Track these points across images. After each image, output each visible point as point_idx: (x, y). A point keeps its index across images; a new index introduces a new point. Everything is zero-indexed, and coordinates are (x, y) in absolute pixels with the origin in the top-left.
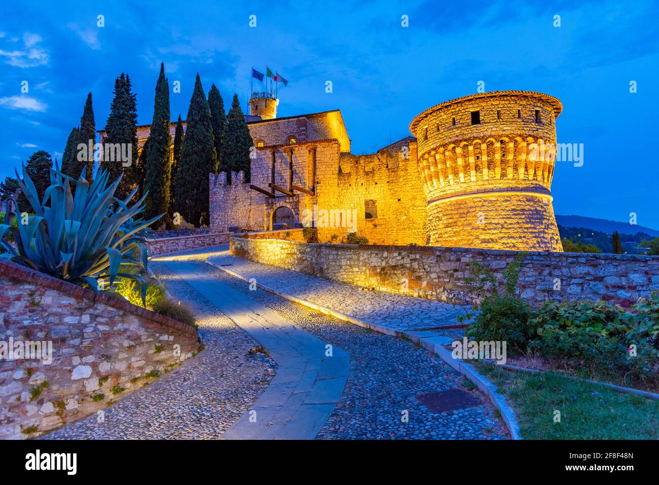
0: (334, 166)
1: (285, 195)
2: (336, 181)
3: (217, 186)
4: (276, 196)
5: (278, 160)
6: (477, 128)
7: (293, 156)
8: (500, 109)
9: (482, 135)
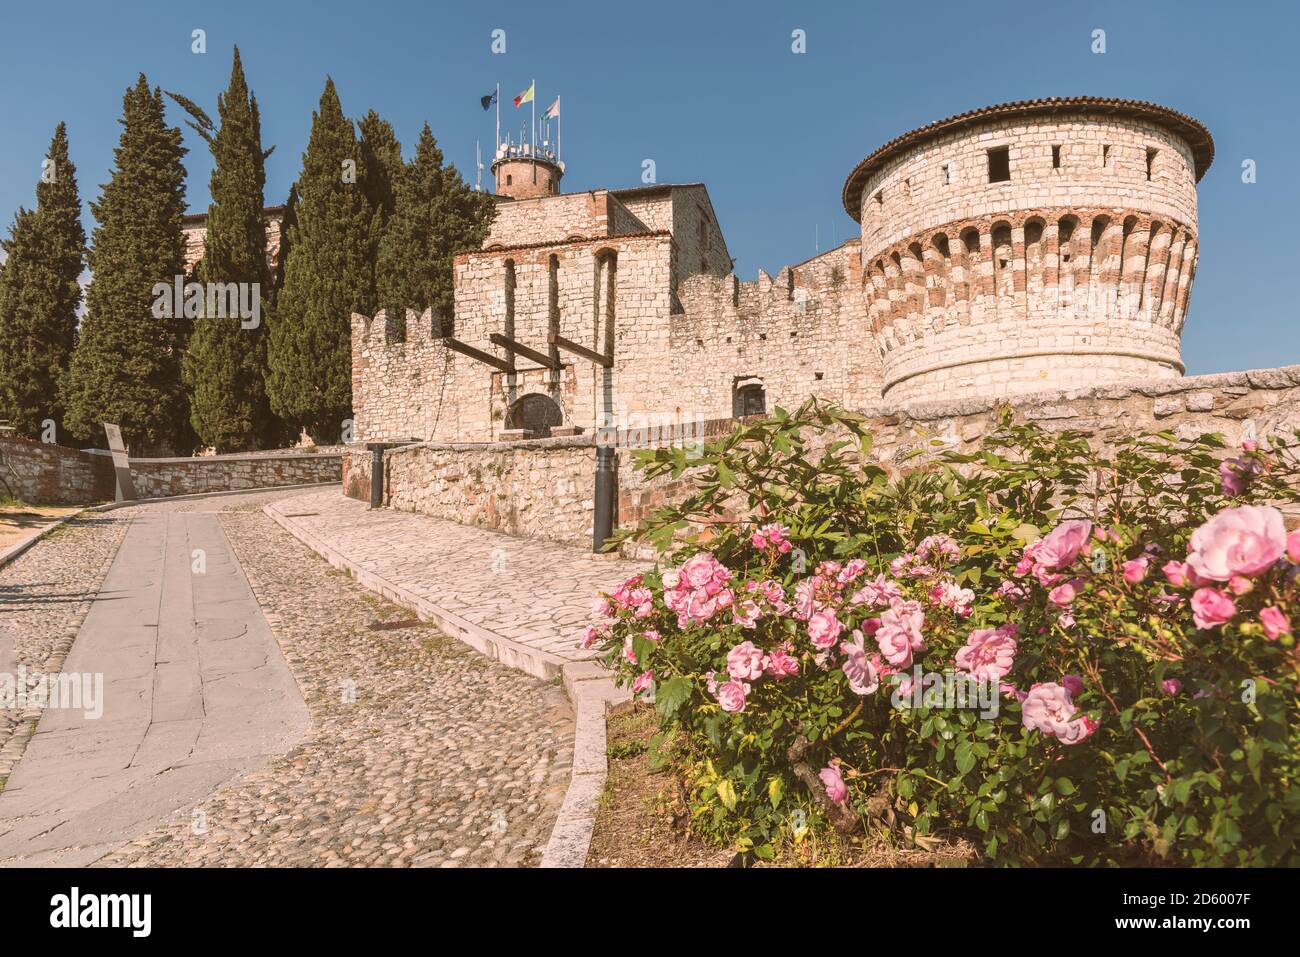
0: (660, 297)
1: (539, 366)
2: (666, 333)
3: (371, 345)
4: (517, 368)
5: (521, 283)
6: (1003, 190)
7: (560, 272)
8: (1060, 143)
9: (1013, 207)
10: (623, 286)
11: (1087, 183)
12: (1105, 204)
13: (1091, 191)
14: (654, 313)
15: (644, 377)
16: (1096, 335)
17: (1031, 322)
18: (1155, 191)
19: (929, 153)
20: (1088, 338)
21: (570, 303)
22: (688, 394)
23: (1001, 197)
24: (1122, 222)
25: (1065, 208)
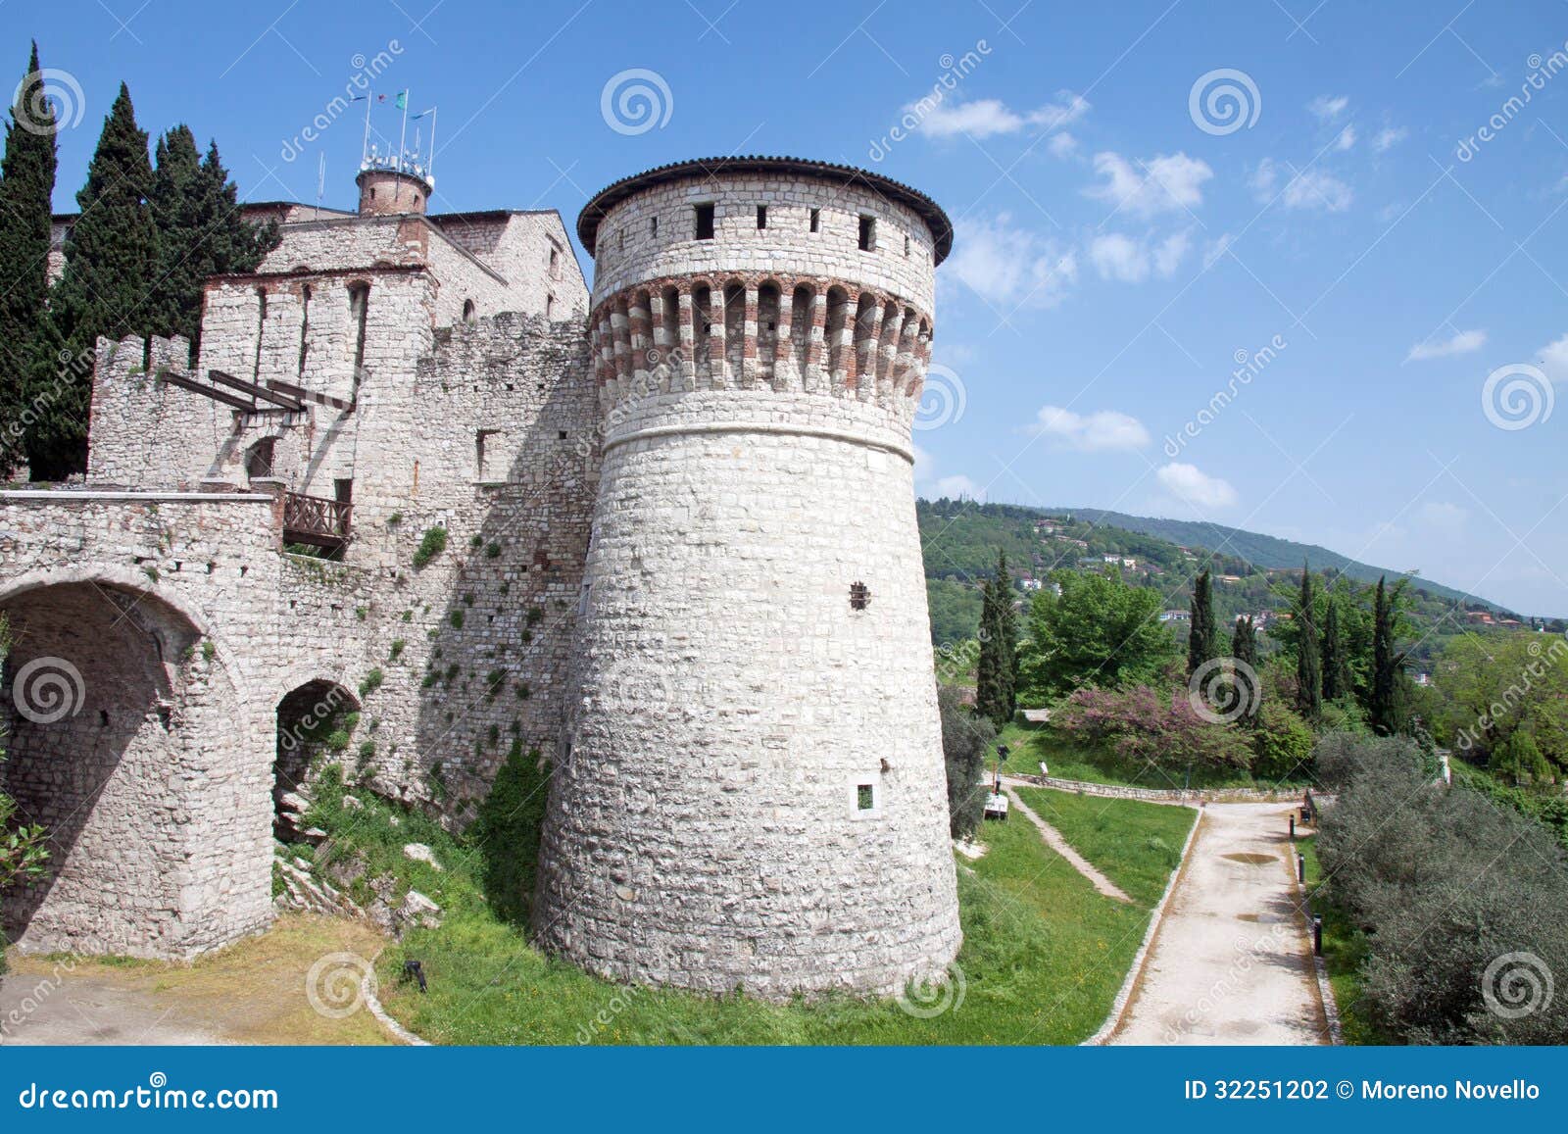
2: (412, 377)
3: (114, 372)
5: (272, 313)
6: (705, 248)
7: (311, 304)
8: (766, 203)
9: (714, 268)
10: (375, 322)
11: (790, 248)
12: (810, 272)
13: (794, 256)
14: (402, 354)
15: (383, 424)
16: (795, 412)
17: (728, 394)
18: (867, 261)
19: (641, 202)
20: (786, 415)
21: (317, 339)
22: (429, 446)
23: (703, 256)
24: (825, 292)
25: (766, 272)
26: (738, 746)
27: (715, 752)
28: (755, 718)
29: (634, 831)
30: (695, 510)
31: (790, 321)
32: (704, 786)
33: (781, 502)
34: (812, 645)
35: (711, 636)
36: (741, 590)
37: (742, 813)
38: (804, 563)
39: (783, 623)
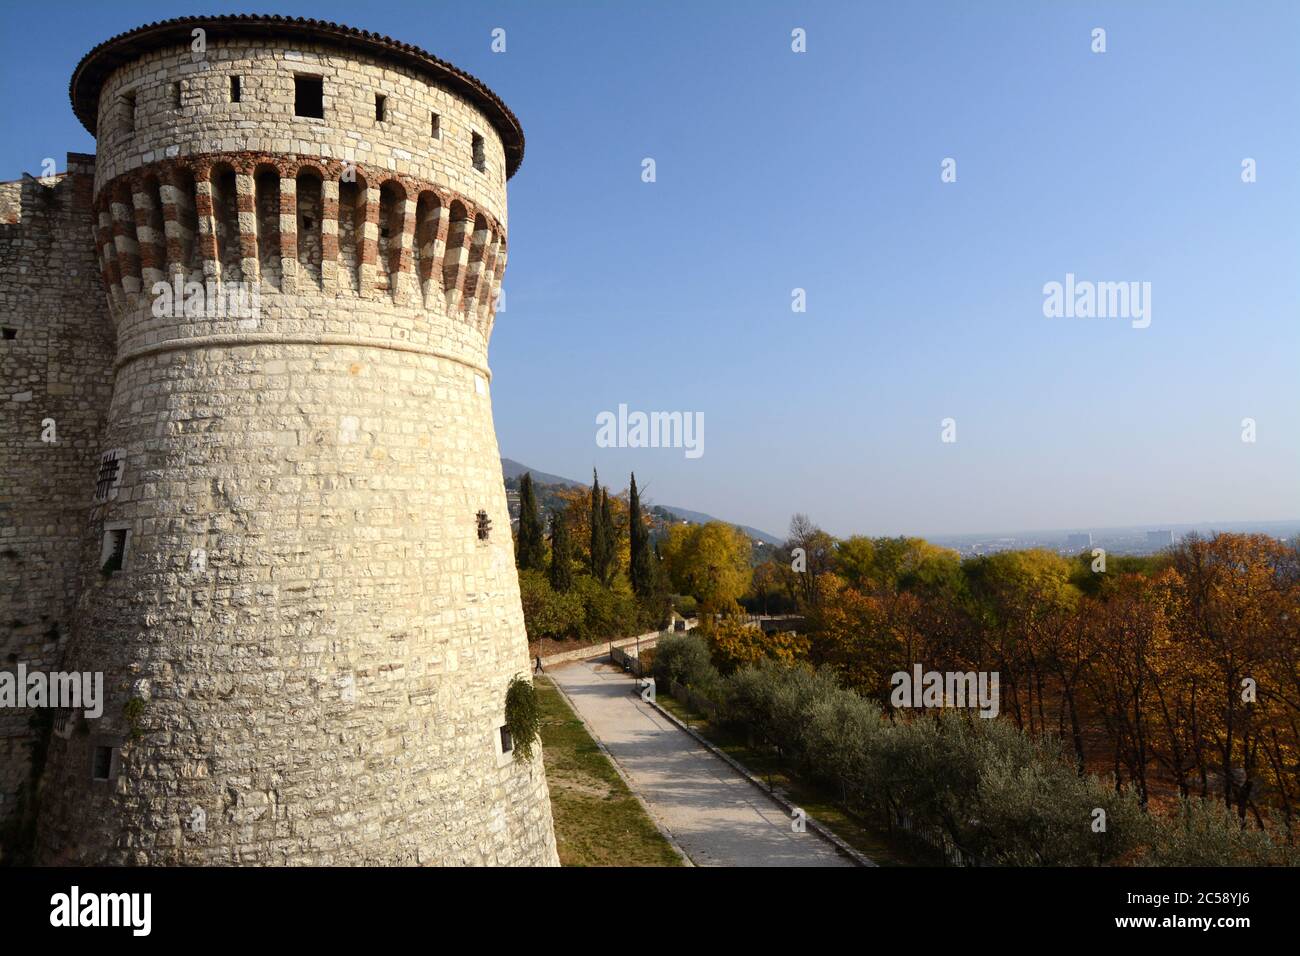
6: (314, 128)
8: (386, 93)
9: (326, 153)
11: (414, 150)
12: (433, 180)
13: (418, 160)
16: (415, 329)
17: (343, 302)
19: (212, 55)
20: (407, 333)
23: (312, 138)
24: (448, 205)
25: (389, 171)
26: (383, 709)
27: (356, 723)
28: (399, 673)
29: (245, 849)
30: (307, 436)
31: (413, 229)
32: (344, 768)
33: (408, 428)
34: (450, 581)
35: (340, 583)
36: (373, 526)
37: (394, 791)
38: (436, 493)
39: (422, 561)
